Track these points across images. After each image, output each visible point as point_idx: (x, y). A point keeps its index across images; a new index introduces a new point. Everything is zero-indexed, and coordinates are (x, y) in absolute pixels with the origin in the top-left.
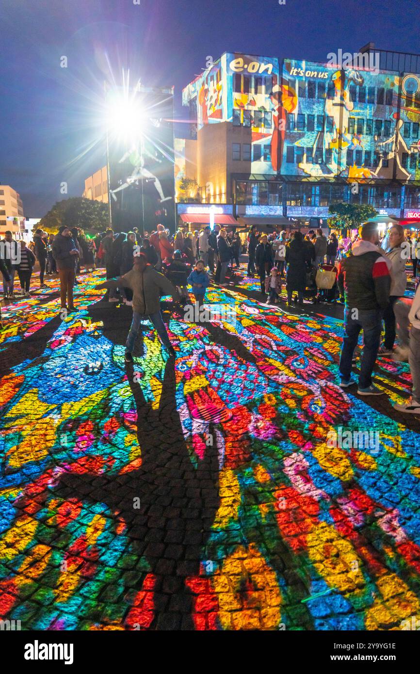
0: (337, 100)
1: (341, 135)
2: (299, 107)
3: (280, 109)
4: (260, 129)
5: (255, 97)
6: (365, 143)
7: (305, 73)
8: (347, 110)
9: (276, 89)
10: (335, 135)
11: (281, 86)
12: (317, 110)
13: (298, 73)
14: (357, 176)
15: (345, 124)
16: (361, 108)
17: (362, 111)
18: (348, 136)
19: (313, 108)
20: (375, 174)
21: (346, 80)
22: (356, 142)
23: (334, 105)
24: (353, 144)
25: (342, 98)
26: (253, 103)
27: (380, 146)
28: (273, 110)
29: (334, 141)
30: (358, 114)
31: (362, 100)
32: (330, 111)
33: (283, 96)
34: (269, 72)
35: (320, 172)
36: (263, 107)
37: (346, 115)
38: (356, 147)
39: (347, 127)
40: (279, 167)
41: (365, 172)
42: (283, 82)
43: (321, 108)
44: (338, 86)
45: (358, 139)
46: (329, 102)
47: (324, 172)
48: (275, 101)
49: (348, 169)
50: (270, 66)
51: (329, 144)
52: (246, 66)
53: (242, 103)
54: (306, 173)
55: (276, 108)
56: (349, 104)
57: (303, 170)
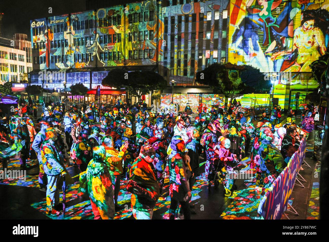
0: (68, 31)
1: (71, 47)
2: (54, 37)
3: (48, 40)
4: (42, 50)
5: (39, 36)
6: (81, 50)
7: (55, 22)
8: (72, 35)
9: (46, 31)
10: (68, 48)
11: (48, 30)
12: (61, 38)
13: (53, 22)
14: (79, 67)
15: (72, 42)
16: (78, 33)
17: (79, 34)
18: (74, 48)
19: (59, 37)
20: (87, 65)
21: (71, 21)
22: (77, 50)
23: (67, 34)
24: (76, 51)
25: (70, 30)
26: (39, 39)
27: (88, 49)
28: (45, 41)
29: (68, 51)
30: (77, 36)
31: (79, 29)
32: (66, 37)
33: (49, 34)
34: (43, 25)
35: (64, 66)
36: (42, 40)
37: (72, 38)
38: (77, 53)
39: (73, 43)
40: (49, 66)
41: (82, 65)
42: (48, 28)
43: (62, 37)
44: (68, 24)
45: (78, 48)
46: (65, 33)
47: (65, 66)
48: (46, 37)
49: (75, 64)
50: (43, 22)
51: (66, 53)
52: (36, 24)
53: (36, 40)
54: (59, 68)
55: (46, 40)
56: (73, 32)
57: (57, 66)
